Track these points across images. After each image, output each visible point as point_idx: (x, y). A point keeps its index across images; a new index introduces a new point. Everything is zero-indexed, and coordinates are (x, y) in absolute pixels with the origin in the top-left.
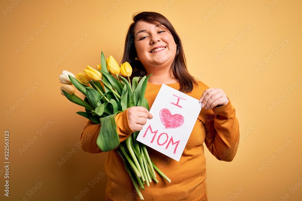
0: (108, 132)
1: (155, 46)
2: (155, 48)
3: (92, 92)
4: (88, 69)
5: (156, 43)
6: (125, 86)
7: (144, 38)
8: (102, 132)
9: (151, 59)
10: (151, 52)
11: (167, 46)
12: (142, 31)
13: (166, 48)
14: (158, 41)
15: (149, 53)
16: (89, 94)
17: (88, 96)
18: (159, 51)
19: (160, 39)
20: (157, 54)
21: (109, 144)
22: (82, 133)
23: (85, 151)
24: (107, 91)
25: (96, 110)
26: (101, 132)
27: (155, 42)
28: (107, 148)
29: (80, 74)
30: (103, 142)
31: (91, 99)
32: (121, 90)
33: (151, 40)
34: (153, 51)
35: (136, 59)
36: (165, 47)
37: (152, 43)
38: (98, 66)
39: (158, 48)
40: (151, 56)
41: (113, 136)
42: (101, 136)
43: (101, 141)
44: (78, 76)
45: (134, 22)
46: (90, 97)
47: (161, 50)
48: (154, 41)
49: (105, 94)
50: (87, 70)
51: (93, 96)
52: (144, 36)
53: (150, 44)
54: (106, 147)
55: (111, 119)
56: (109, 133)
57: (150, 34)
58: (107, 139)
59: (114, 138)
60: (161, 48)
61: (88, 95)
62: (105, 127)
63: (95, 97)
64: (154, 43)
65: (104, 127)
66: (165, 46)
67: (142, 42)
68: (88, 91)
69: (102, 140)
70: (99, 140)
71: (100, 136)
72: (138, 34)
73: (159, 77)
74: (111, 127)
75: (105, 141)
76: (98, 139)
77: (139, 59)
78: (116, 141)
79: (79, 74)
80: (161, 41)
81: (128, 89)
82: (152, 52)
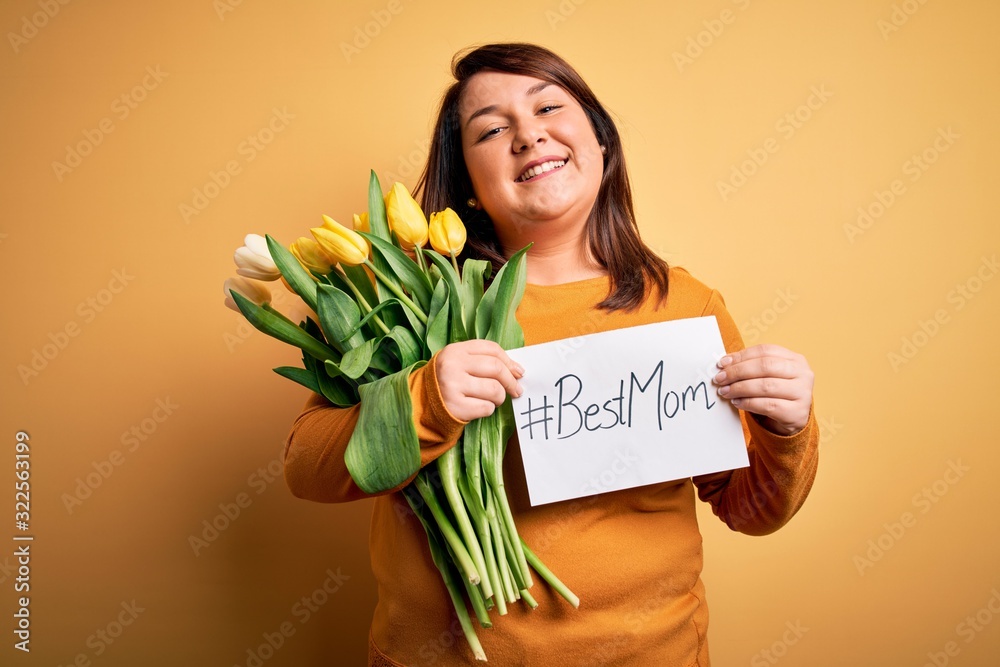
0: (383, 427)
1: (532, 157)
2: (532, 166)
3: (336, 301)
4: (326, 226)
5: (533, 146)
6: (441, 283)
7: (494, 132)
8: (365, 425)
9: (521, 204)
10: (519, 179)
11: (569, 155)
12: (486, 111)
13: (568, 163)
14: (540, 140)
15: (513, 183)
16: (324, 306)
17: (323, 313)
18: (544, 174)
19: (545, 135)
20: (541, 183)
21: (387, 464)
22: (290, 436)
23: (299, 496)
24: (383, 297)
25: (346, 359)
26: (362, 426)
27: (530, 144)
28: (379, 478)
29: (304, 240)
30: (364, 460)
31: (330, 324)
32: (429, 295)
33: (516, 139)
34: (526, 174)
35: (471, 203)
36: (566, 161)
37: (520, 149)
38: (357, 218)
39: (539, 164)
40: (519, 193)
41: (400, 440)
42: (361, 439)
43: (360, 455)
44: (297, 246)
45: (457, 81)
46: (329, 316)
47: (551, 171)
48: (524, 141)
49: (377, 308)
50: (320, 231)
51: (339, 314)
52: (494, 127)
53: (513, 152)
54: (376, 475)
55: (395, 385)
56: (386, 429)
57: (512, 120)
58: (380, 449)
59: (402, 445)
60: (551, 163)
61: (322, 309)
62: (375, 408)
63: (343, 318)
64: (525, 148)
65: (371, 408)
66: (564, 156)
67: (485, 146)
68: (322, 298)
69: (363, 451)
70: (353, 452)
71: (358, 440)
72: (473, 121)
73: (548, 258)
74: (395, 408)
75: (374, 455)
76: (349, 447)
77: (481, 204)
78: (409, 455)
79: (299, 243)
80: (551, 141)
81: (451, 293)
82: (523, 178)
